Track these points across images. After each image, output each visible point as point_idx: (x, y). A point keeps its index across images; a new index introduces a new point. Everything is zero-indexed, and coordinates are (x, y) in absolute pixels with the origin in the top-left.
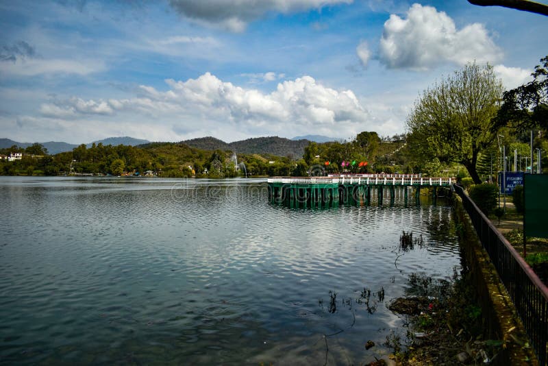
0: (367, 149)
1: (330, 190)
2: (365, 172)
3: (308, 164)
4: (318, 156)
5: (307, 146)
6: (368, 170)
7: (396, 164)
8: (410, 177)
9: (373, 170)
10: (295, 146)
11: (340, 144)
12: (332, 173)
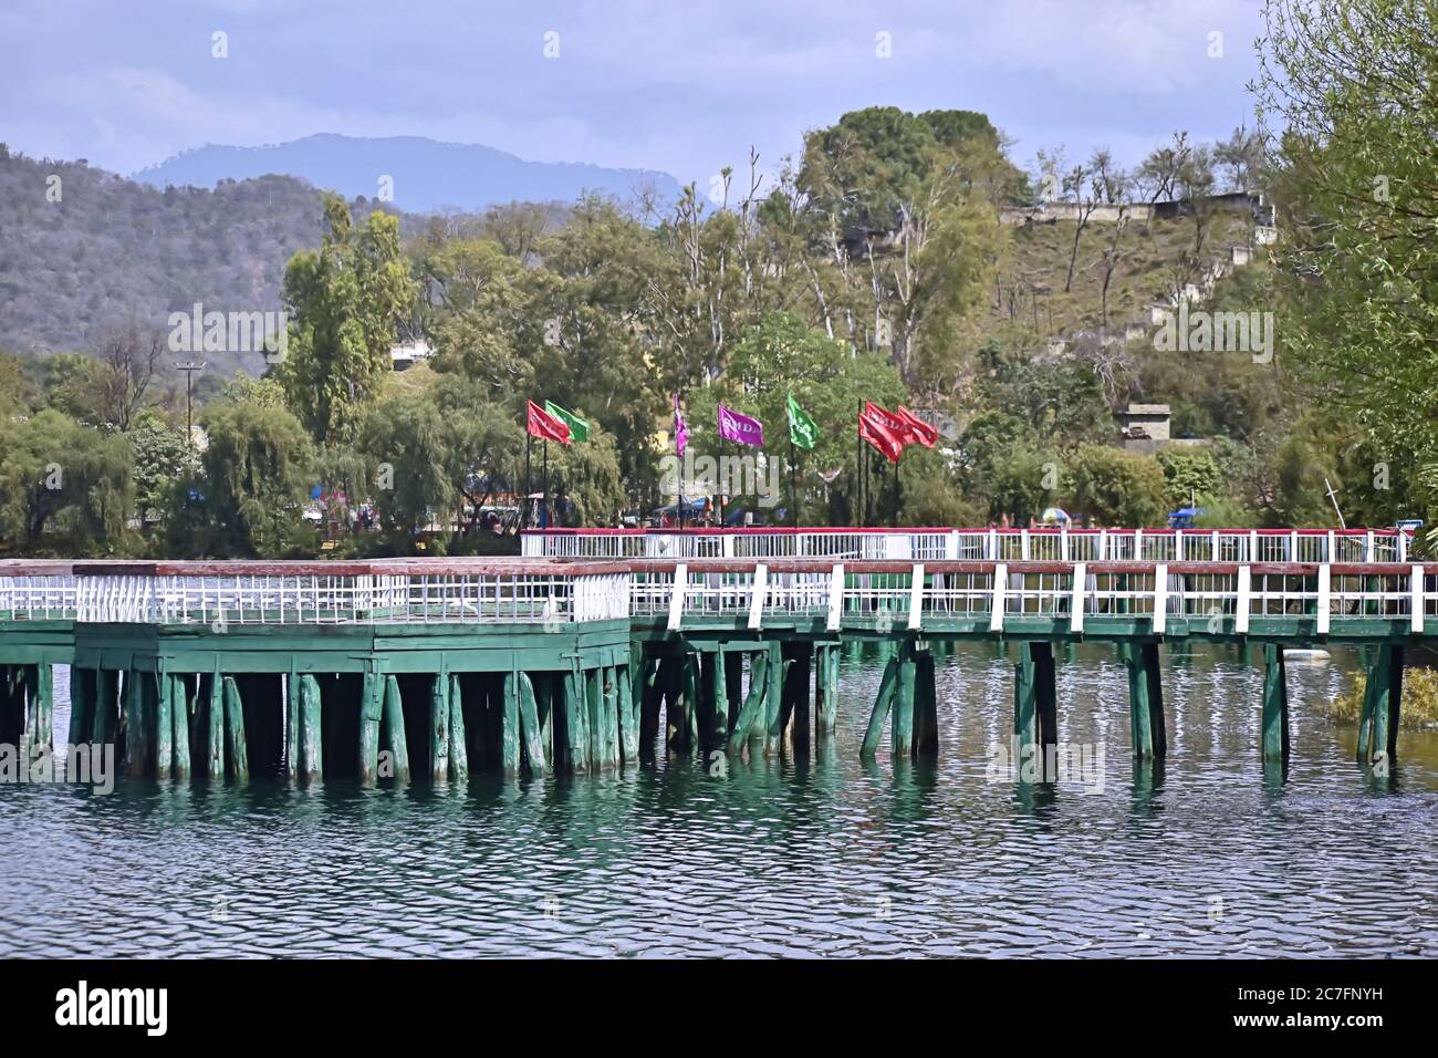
0: (907, 277)
1: (549, 686)
2: (889, 512)
3: (319, 425)
4: (421, 348)
5: (306, 253)
6: (914, 485)
7: (1178, 432)
8: (1313, 552)
9: (964, 483)
10: (180, 244)
11: (631, 230)
12: (559, 519)
